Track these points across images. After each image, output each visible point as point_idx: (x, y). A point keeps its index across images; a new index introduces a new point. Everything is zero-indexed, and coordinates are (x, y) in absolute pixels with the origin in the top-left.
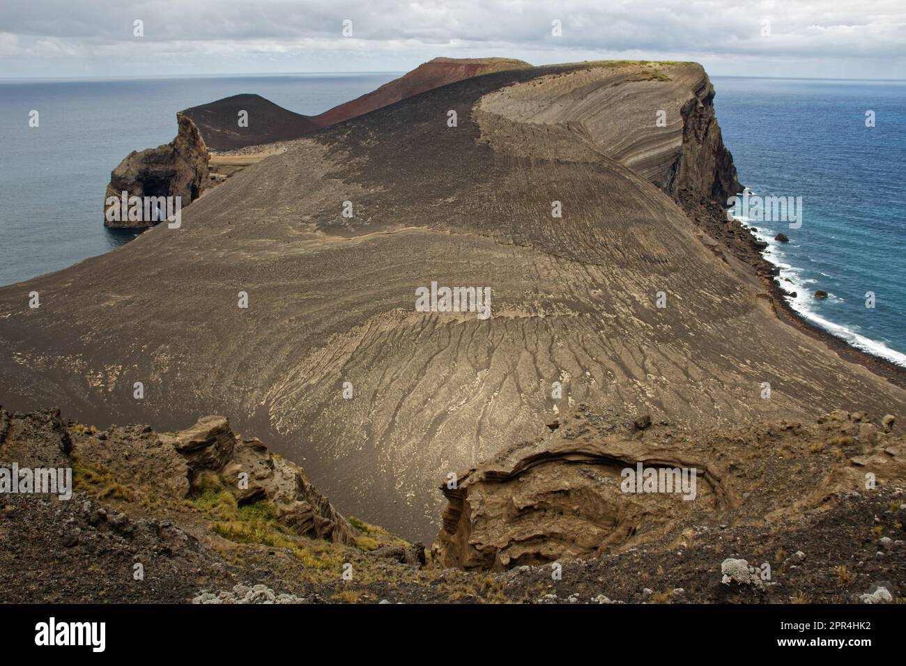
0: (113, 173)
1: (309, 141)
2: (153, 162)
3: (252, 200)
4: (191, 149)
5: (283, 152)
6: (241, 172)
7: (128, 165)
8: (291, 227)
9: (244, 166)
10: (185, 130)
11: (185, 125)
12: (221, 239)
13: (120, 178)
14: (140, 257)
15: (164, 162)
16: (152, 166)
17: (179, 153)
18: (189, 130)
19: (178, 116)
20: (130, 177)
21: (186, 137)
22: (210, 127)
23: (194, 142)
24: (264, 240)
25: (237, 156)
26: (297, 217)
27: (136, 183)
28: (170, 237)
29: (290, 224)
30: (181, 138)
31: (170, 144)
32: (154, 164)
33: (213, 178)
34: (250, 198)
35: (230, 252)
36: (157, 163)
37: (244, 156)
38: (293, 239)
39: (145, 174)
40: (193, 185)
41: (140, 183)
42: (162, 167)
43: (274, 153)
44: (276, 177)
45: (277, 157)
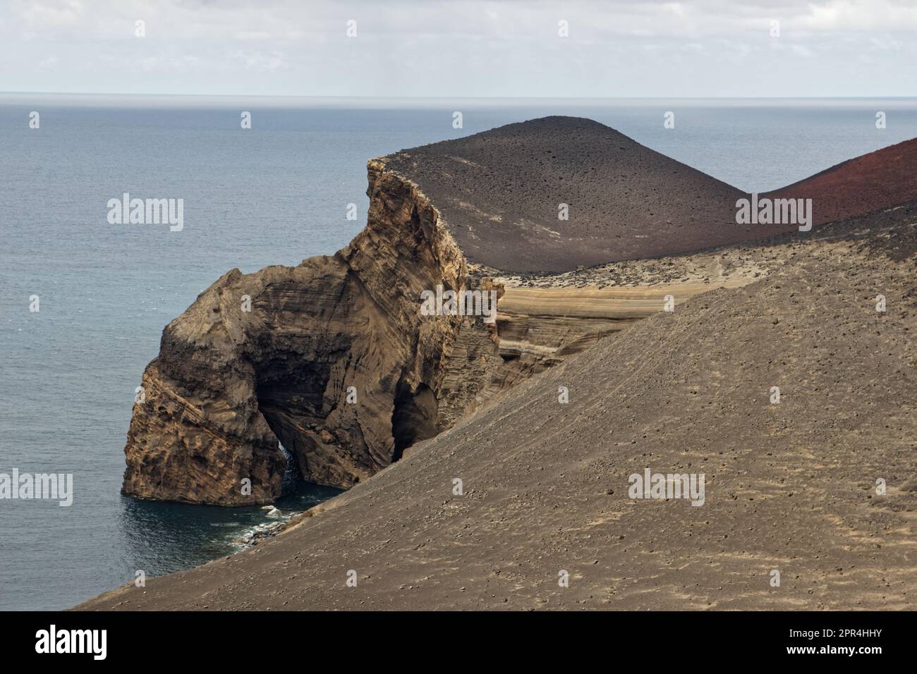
0: (168, 333)
1: (842, 248)
2: (286, 307)
3: (676, 425)
4: (403, 272)
5: (751, 279)
6: (613, 336)
7: (217, 311)
8: (837, 520)
9: (618, 319)
10: (390, 213)
11: (392, 197)
12: (591, 543)
13: (191, 349)
14: (322, 584)
15: (318, 308)
16: (282, 317)
17: (362, 284)
18: (406, 215)
19: (372, 172)
20: (219, 346)
21: (390, 235)
22: (472, 207)
23: (415, 252)
24: (746, 556)
25: (592, 289)
26: (851, 485)
27: (237, 365)
28: (413, 524)
29: (830, 508)
30: (376, 239)
31: (338, 256)
32: (288, 314)
33: (510, 357)
34: (666, 418)
35: (632, 585)
36: (297, 311)
37: (618, 290)
38: (856, 559)
39: (260, 338)
40: (399, 384)
41: (248, 368)
42: (311, 323)
43: (719, 281)
44: (744, 356)
45: (734, 295)
